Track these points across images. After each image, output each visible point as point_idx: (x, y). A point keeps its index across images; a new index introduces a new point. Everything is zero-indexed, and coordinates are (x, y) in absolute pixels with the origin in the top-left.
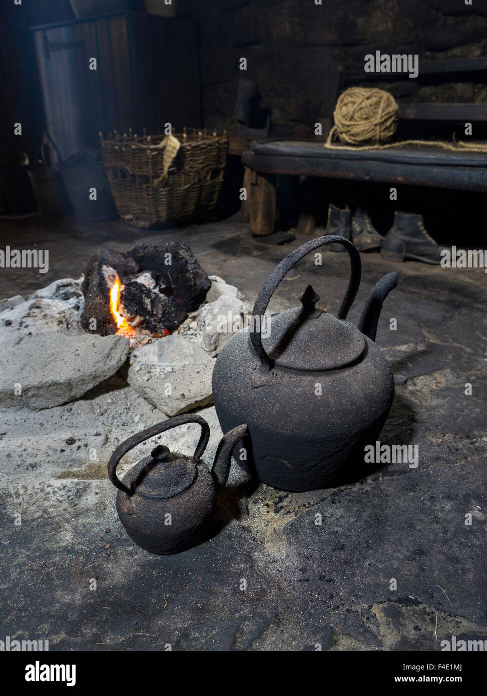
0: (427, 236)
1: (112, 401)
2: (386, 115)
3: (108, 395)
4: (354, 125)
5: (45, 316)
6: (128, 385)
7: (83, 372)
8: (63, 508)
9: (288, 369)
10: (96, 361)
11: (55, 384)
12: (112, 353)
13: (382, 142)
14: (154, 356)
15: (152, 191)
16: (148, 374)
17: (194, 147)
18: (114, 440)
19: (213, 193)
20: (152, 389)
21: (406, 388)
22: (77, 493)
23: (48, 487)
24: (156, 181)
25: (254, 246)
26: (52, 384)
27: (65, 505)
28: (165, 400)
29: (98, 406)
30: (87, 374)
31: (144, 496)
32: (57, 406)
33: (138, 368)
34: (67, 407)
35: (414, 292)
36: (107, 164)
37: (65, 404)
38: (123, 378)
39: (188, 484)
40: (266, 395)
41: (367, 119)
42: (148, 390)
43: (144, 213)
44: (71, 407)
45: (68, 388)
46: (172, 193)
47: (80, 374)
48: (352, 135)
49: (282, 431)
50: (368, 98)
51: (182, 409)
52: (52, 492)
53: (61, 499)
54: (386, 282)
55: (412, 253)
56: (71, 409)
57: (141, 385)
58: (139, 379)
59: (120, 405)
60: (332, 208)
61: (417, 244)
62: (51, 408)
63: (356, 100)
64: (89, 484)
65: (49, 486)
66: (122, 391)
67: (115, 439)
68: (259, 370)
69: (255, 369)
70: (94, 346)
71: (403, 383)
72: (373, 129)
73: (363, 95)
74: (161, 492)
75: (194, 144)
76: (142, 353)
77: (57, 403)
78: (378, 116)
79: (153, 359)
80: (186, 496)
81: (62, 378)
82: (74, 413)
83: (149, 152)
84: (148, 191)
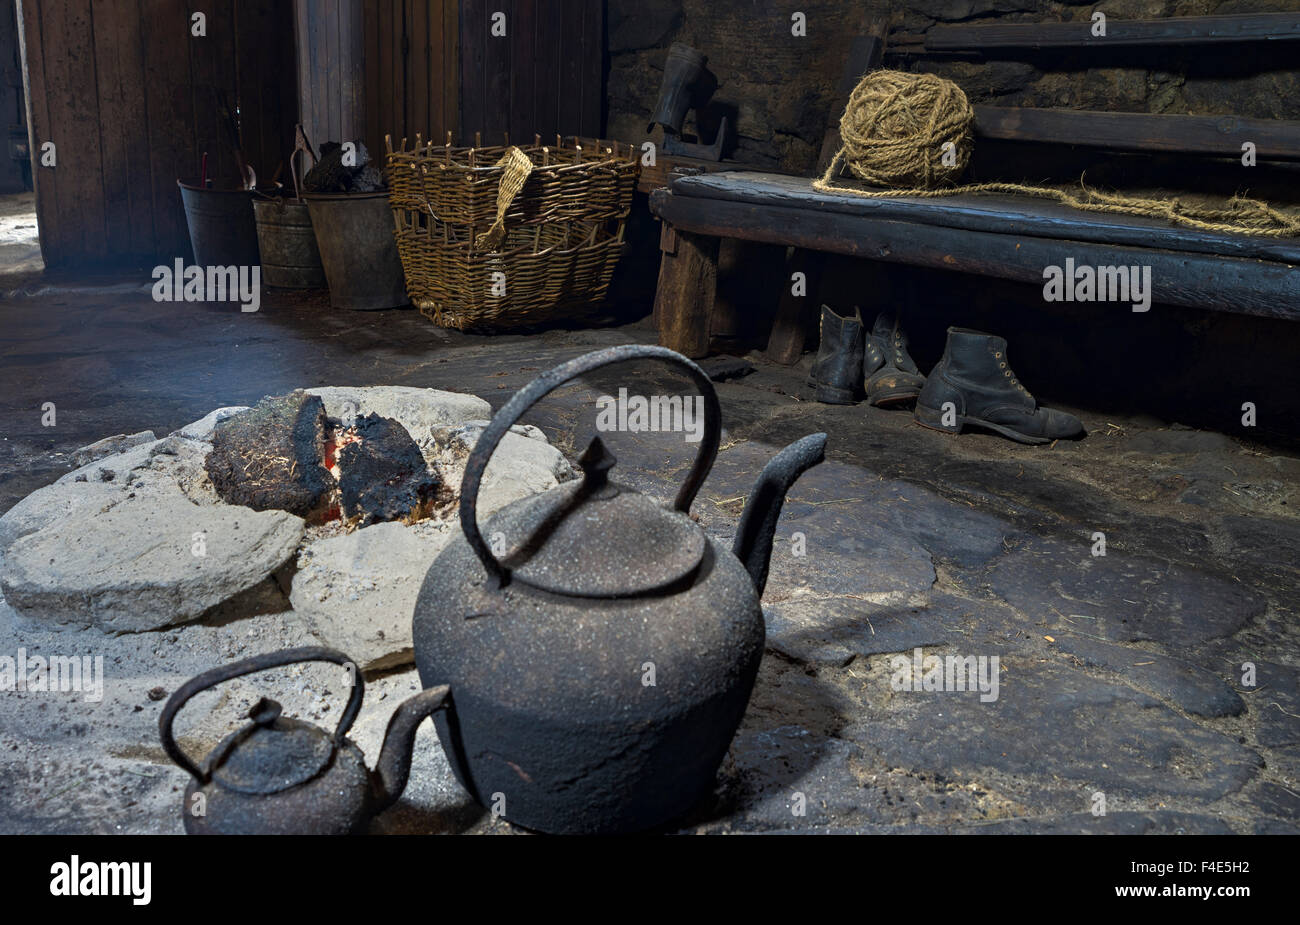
0: (1014, 382)
1: (255, 634)
2: (943, 129)
3: (251, 621)
4: (876, 146)
5: (181, 469)
6: (289, 607)
7: (203, 572)
8: (108, 806)
9: (534, 589)
10: (233, 553)
11: (150, 587)
12: (266, 543)
13: (934, 182)
14: (347, 557)
15: (472, 256)
16: (326, 589)
17: (563, 174)
18: (238, 703)
19: (600, 268)
20: (327, 618)
21: (845, 672)
22: (140, 785)
23: (94, 768)
24: (481, 237)
25: (660, 381)
26: (146, 587)
27: (115, 802)
28: (347, 639)
29: (228, 640)
30: (212, 577)
31: (225, 787)
32: (151, 631)
33: (311, 575)
34: (169, 634)
35: (958, 496)
36: (395, 199)
37: (166, 628)
38: (283, 592)
39: (306, 776)
40: (484, 632)
41: (903, 134)
42: (319, 618)
43: (455, 299)
44: (176, 635)
45: (174, 598)
46: (513, 263)
47: (198, 576)
48: (873, 166)
49: (503, 704)
50: (908, 94)
51: (377, 661)
52: (99, 776)
53: (110, 790)
54: (797, 451)
55: (979, 416)
56: (176, 639)
57: (309, 608)
58: (308, 596)
59: (270, 643)
60: (827, 313)
61: (989, 397)
62: (140, 632)
63: (884, 94)
64: (167, 772)
65: (97, 767)
66: (279, 618)
67: (242, 701)
68: (483, 586)
69: (478, 584)
70: (237, 528)
71: (842, 663)
72: (917, 156)
73: (900, 87)
74: (255, 782)
75: (564, 167)
76: (325, 550)
77: (150, 624)
78: (928, 131)
79: (344, 563)
80: (299, 797)
81: (165, 578)
82: (180, 647)
83: (470, 178)
84: (465, 255)
